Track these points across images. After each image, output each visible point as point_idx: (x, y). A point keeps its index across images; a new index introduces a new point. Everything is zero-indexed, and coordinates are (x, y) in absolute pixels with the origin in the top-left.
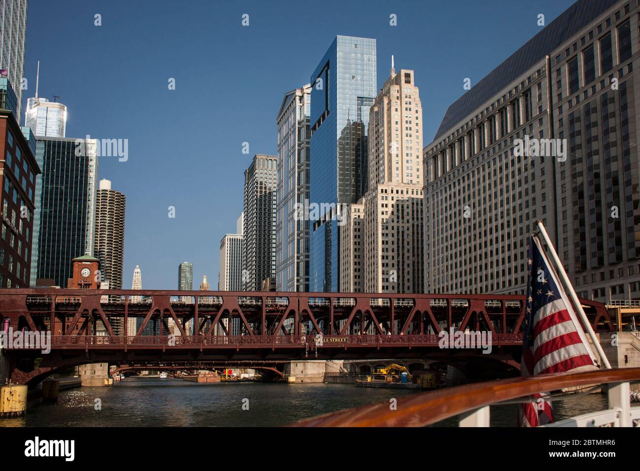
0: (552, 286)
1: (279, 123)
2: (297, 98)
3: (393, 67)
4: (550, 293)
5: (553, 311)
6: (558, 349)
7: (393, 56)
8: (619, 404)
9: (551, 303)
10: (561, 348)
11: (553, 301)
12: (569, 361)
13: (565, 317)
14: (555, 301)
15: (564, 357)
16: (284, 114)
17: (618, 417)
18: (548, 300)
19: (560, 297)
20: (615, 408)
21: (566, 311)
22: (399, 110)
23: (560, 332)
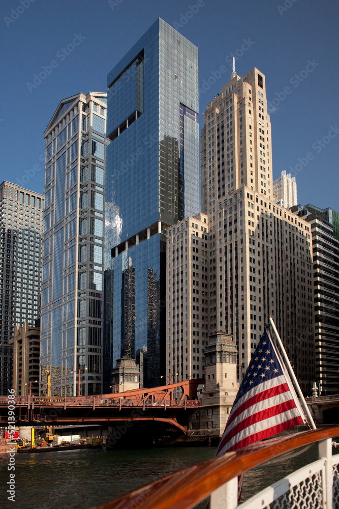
0: (277, 365)
1: (47, 137)
2: (81, 105)
3: (234, 70)
4: (276, 371)
5: (278, 384)
6: (280, 413)
7: (234, 58)
8: (325, 456)
9: (277, 378)
10: (282, 412)
11: (278, 376)
12: (287, 423)
13: (286, 388)
14: (279, 377)
15: (284, 420)
16: (58, 126)
17: (325, 465)
18: (274, 375)
19: (282, 374)
20: (323, 458)
21: (286, 384)
22: (252, 112)
23: (282, 401)
